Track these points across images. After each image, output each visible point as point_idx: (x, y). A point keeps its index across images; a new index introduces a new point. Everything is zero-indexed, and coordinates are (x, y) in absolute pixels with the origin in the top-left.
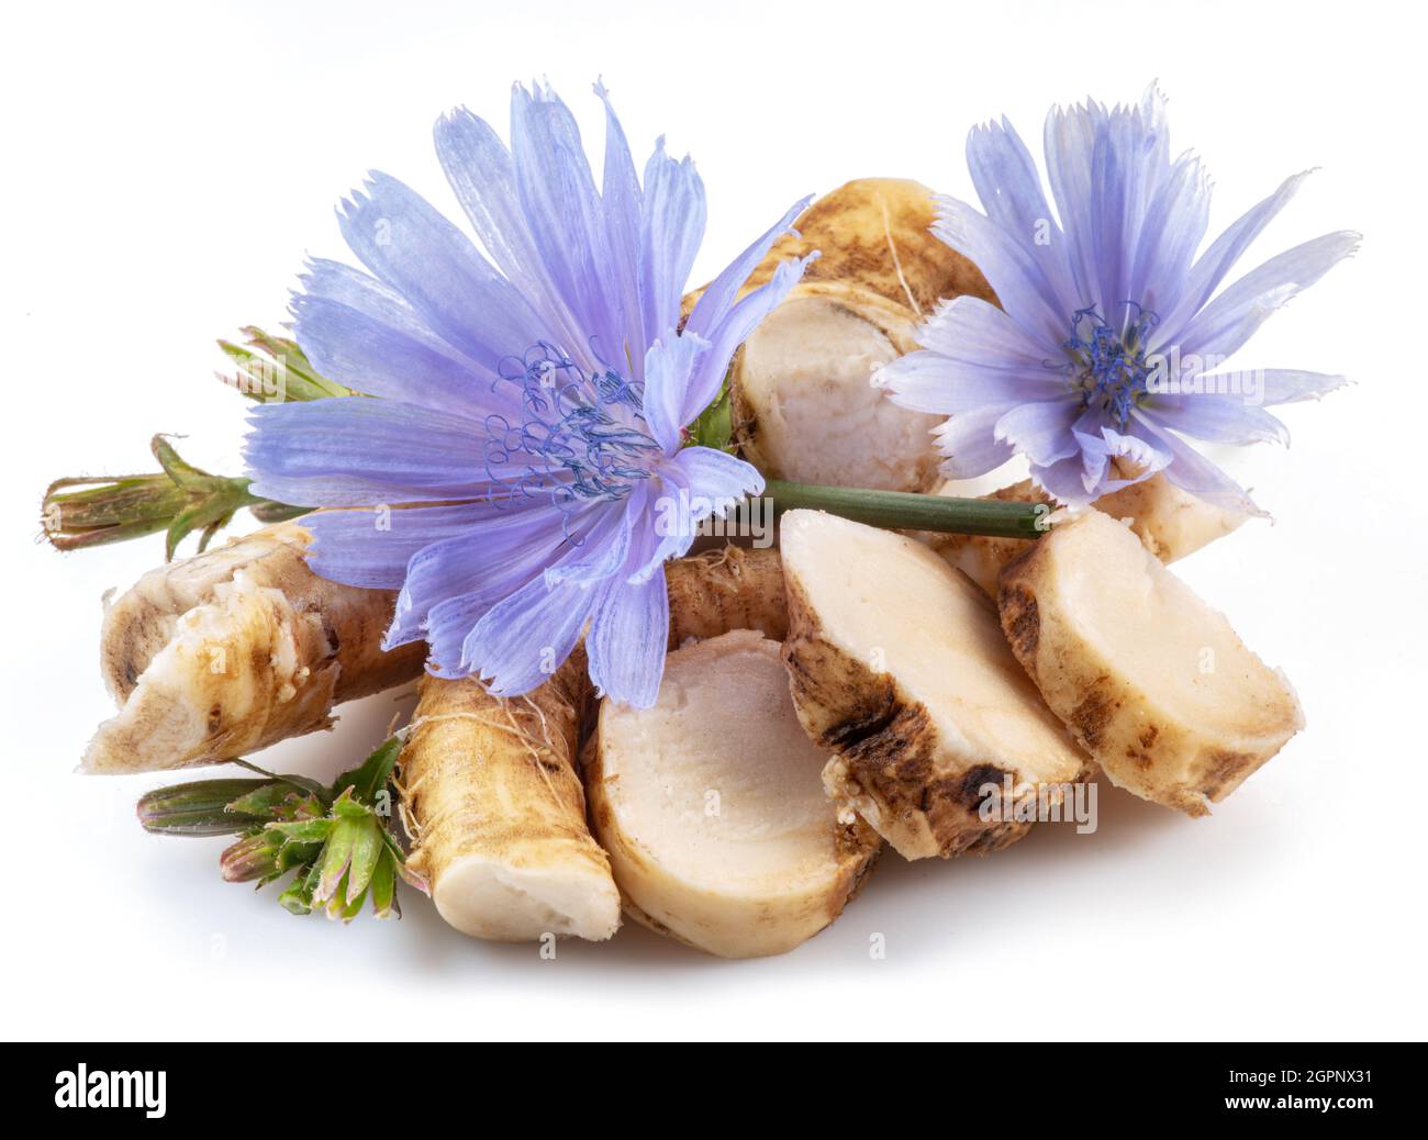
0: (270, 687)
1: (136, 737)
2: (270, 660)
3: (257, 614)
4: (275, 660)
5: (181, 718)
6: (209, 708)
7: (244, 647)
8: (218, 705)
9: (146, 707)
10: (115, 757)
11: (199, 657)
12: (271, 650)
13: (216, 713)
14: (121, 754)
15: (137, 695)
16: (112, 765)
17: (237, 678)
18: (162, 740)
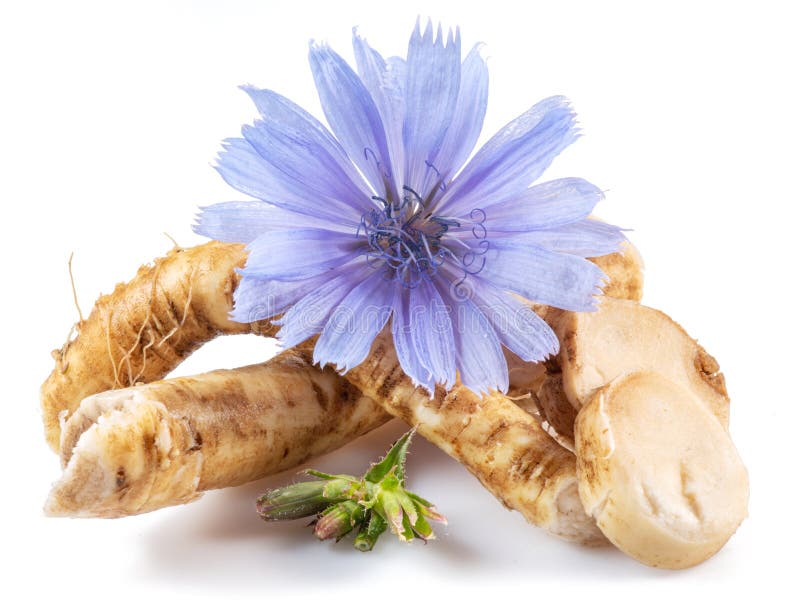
0: (155, 457)
1: (74, 491)
2: (154, 441)
3: (147, 414)
4: (157, 443)
5: (100, 476)
6: (117, 468)
7: (139, 432)
8: (122, 468)
9: (79, 470)
10: (62, 505)
11: (109, 436)
12: (155, 435)
13: (121, 473)
14: (65, 502)
15: (73, 462)
16: (60, 510)
17: (133, 451)
18: (89, 492)
